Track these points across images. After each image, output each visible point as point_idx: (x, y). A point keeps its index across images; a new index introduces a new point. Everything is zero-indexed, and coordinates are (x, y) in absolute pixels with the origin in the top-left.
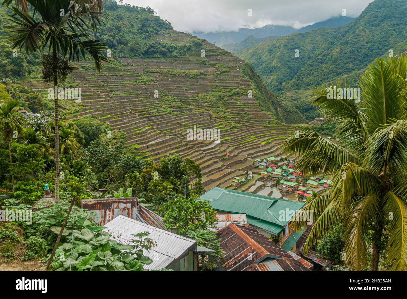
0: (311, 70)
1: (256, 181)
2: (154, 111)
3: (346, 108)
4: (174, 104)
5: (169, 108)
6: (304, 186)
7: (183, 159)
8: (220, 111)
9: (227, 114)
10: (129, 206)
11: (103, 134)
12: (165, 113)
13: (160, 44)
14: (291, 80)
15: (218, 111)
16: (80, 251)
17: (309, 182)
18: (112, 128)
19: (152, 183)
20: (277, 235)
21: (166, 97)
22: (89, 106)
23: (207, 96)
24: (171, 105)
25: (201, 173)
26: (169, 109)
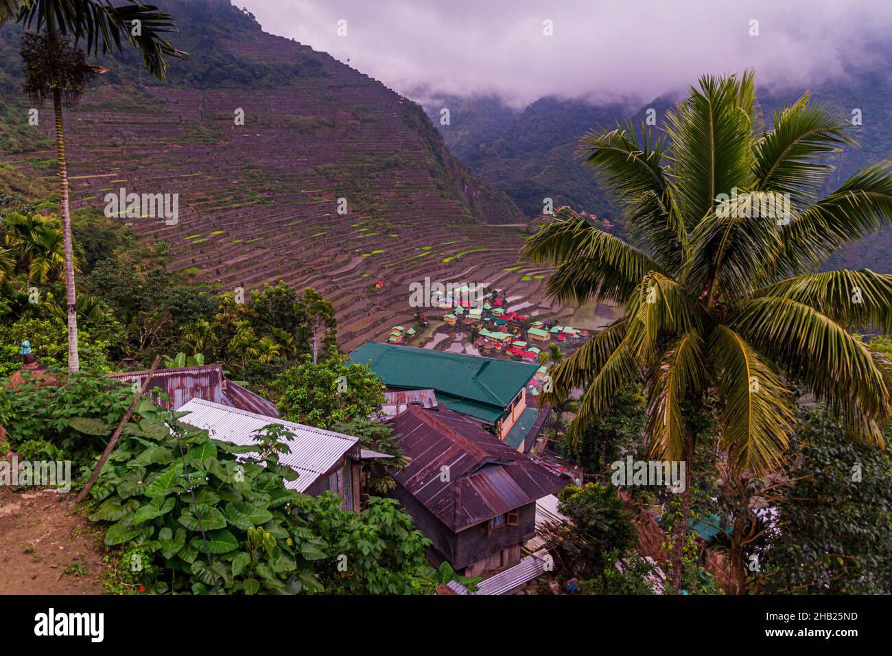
0: (533, 121)
1: (434, 333)
2: (228, 199)
3: (644, 172)
4: (269, 184)
5: (259, 192)
6: (521, 339)
7: (297, 292)
8: (362, 199)
9: (376, 204)
10: (205, 382)
11: (122, 247)
12: (251, 203)
13: (234, 59)
14: (497, 138)
15: (359, 199)
16: (149, 461)
17: (532, 330)
18: (138, 234)
19: (237, 341)
20: (492, 424)
21: (251, 171)
22: (84, 187)
23: (336, 168)
24: (262, 188)
25: (334, 317)
26: (259, 195)
